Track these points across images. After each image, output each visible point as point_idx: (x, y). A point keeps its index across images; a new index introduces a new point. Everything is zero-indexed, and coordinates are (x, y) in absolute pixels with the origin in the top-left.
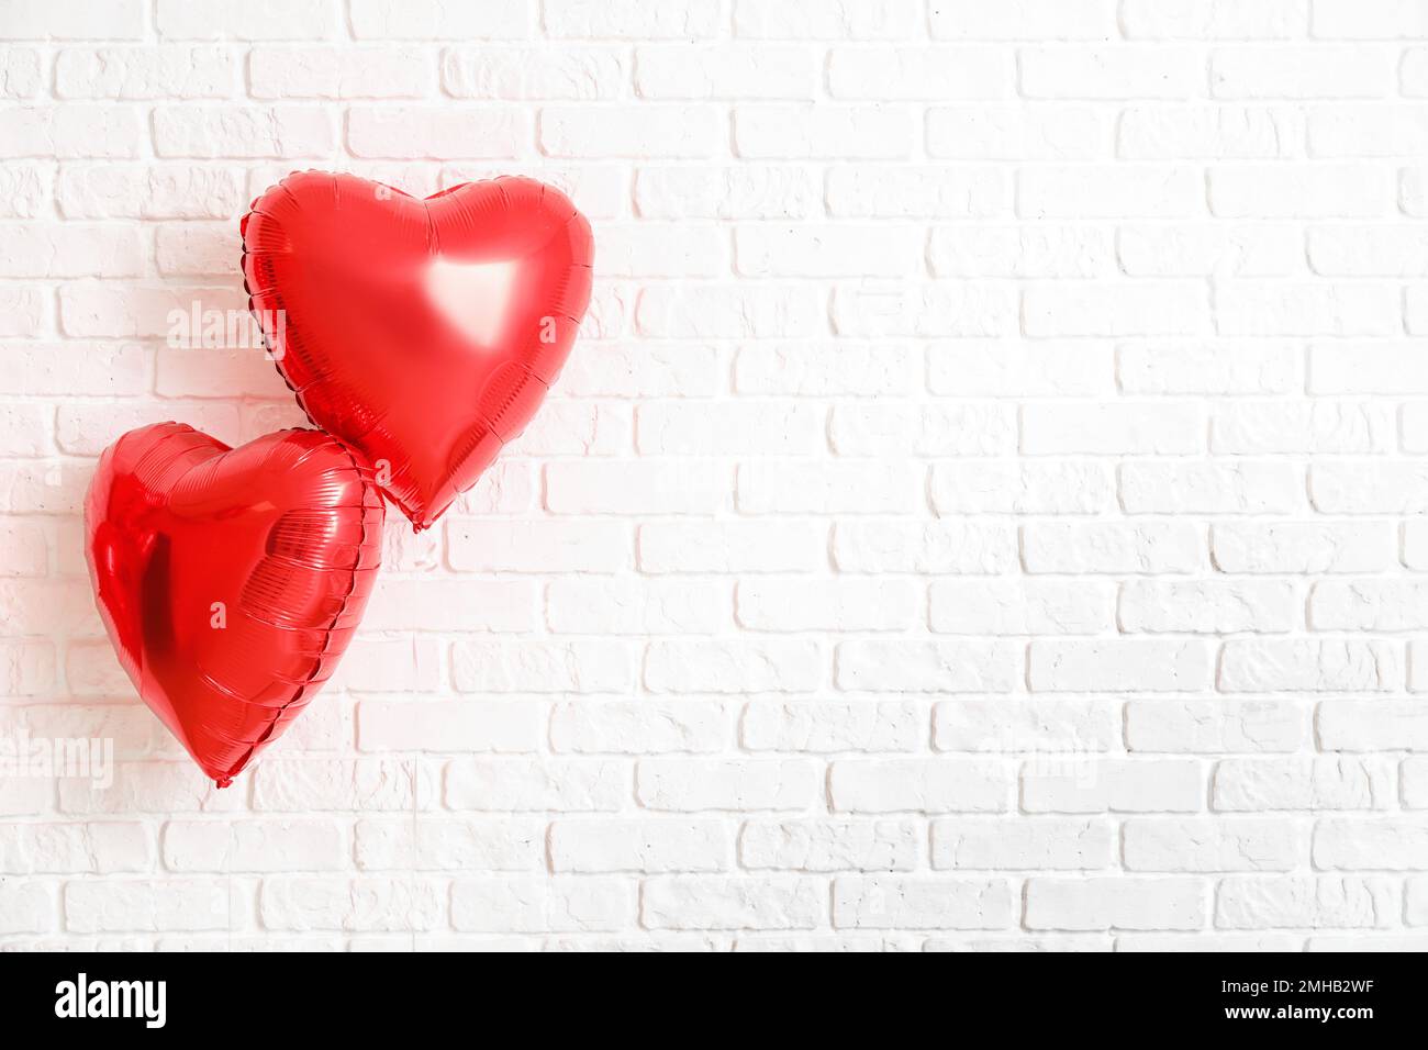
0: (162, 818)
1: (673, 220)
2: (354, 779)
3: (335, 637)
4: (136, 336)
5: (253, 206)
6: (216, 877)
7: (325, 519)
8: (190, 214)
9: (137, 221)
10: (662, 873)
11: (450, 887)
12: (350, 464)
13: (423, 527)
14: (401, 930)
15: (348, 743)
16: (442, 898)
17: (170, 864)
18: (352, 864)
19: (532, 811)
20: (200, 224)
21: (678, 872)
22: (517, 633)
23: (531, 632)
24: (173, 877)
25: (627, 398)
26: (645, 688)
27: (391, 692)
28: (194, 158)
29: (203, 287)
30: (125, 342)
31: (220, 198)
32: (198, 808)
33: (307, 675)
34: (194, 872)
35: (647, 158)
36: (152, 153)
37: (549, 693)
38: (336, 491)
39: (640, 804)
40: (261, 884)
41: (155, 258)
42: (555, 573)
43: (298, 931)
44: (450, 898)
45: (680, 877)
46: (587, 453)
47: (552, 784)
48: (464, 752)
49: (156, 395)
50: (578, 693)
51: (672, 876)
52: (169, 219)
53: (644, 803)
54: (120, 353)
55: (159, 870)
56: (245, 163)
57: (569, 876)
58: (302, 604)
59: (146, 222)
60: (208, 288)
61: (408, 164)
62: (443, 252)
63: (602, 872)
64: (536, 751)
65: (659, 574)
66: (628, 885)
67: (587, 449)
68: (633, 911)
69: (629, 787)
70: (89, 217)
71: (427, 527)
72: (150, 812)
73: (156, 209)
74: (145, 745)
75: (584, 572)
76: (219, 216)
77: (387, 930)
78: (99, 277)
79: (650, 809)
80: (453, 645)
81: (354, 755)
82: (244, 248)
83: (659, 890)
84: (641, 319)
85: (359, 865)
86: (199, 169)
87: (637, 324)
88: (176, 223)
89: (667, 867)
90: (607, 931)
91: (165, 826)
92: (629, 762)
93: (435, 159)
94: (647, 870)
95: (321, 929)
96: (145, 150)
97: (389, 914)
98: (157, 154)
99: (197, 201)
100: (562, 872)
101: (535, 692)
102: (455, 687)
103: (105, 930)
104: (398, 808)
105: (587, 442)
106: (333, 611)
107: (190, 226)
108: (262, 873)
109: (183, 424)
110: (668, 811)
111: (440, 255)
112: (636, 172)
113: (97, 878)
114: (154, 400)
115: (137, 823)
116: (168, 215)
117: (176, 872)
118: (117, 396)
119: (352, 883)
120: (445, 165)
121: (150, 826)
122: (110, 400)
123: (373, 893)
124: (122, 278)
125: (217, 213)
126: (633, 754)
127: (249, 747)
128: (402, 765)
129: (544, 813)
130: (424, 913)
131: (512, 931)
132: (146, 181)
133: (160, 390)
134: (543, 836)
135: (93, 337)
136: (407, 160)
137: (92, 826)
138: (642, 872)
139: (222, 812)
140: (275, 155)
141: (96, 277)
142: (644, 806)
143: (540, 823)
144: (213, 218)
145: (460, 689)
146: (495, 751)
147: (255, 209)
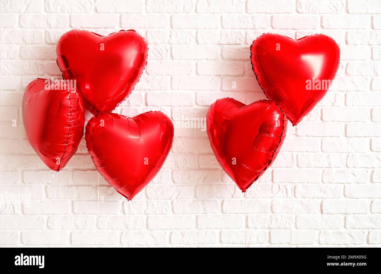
0: (222, 200)
1: (356, 45)
2: (272, 189)
3: (275, 154)
4: (217, 75)
5: (253, 42)
6: (236, 215)
7: (274, 124)
8: (231, 43)
9: (217, 45)
10: (350, 214)
11: (296, 217)
12: (280, 109)
13: (295, 125)
14: (284, 228)
15: (270, 180)
16: (294, 220)
17: (224, 211)
18: (271, 212)
19: (317, 198)
20: (233, 46)
21: (355, 214)
22: (314, 152)
23: (318, 152)
24: (225, 214)
25: (343, 91)
26: (347, 166)
27: (282, 167)
28: (232, 28)
29: (235, 62)
30: (213, 76)
31: (239, 39)
32: (231, 197)
33: (268, 164)
34: (230, 213)
35: (350, 29)
36: (221, 27)
37: (322, 168)
38: (277, 116)
39: (345, 196)
40: (247, 217)
41: (222, 55)
42: (324, 137)
43: (257, 229)
44: (296, 220)
45: (355, 215)
46: (333, 105)
47: (323, 191)
48: (300, 183)
49: (221, 90)
50: (330, 168)
51: (353, 215)
52: (225, 44)
53: (346, 196)
54: (213, 79)
55: (221, 213)
56: (245, 30)
57: (327, 215)
58: (268, 146)
59: (219, 45)
60: (236, 62)
61: (288, 30)
62: (303, 54)
63: (335, 214)
64: (319, 183)
65: (351, 137)
66: (342, 217)
67: (333, 104)
68: (343, 224)
69: (342, 192)
70: (205, 44)
71: (296, 125)
72: (219, 198)
73: (222, 42)
74: (218, 181)
75: (332, 136)
76: (239, 44)
77: (280, 228)
78: (207, 60)
79: (348, 198)
80: (298, 155)
81: (272, 184)
82: (251, 53)
83: (350, 218)
84: (347, 71)
85: (273, 212)
86: (234, 32)
87: (346, 72)
88: (227, 45)
89: (352, 212)
90: (336, 229)
91: (223, 202)
92: (342, 186)
93: (295, 29)
94: (347, 213)
95: (262, 228)
96: (220, 26)
97: (280, 224)
98: (222, 28)
99: (233, 40)
100: (325, 214)
101: (319, 167)
102: (298, 166)
103: (207, 228)
104: (283, 197)
105: (333, 103)
106: (275, 147)
107: (231, 46)
108: (248, 214)
109: (231, 98)
110: (352, 198)
111: (303, 55)
112: (347, 33)
113: (205, 215)
114: (221, 91)
115: (216, 201)
116: (226, 44)
117: (226, 213)
118: (211, 90)
119: (271, 216)
120: (297, 31)
121: (219, 201)
122: (210, 91)
123: (277, 219)
124: (213, 60)
125: (238, 43)
126: (344, 183)
127: (251, 182)
128: (284, 186)
129: (320, 199)
130: (289, 224)
131: (312, 229)
132: (220, 35)
133: (223, 89)
134: (320, 204)
135: (205, 75)
136: (287, 29)
137: (205, 201)
138: (346, 214)
139: (237, 198)
140: (253, 28)
141: (206, 59)
142: (346, 197)
143: (320, 201)
144: (237, 44)
145: (299, 166)
146: (308, 182)
147: (254, 43)
